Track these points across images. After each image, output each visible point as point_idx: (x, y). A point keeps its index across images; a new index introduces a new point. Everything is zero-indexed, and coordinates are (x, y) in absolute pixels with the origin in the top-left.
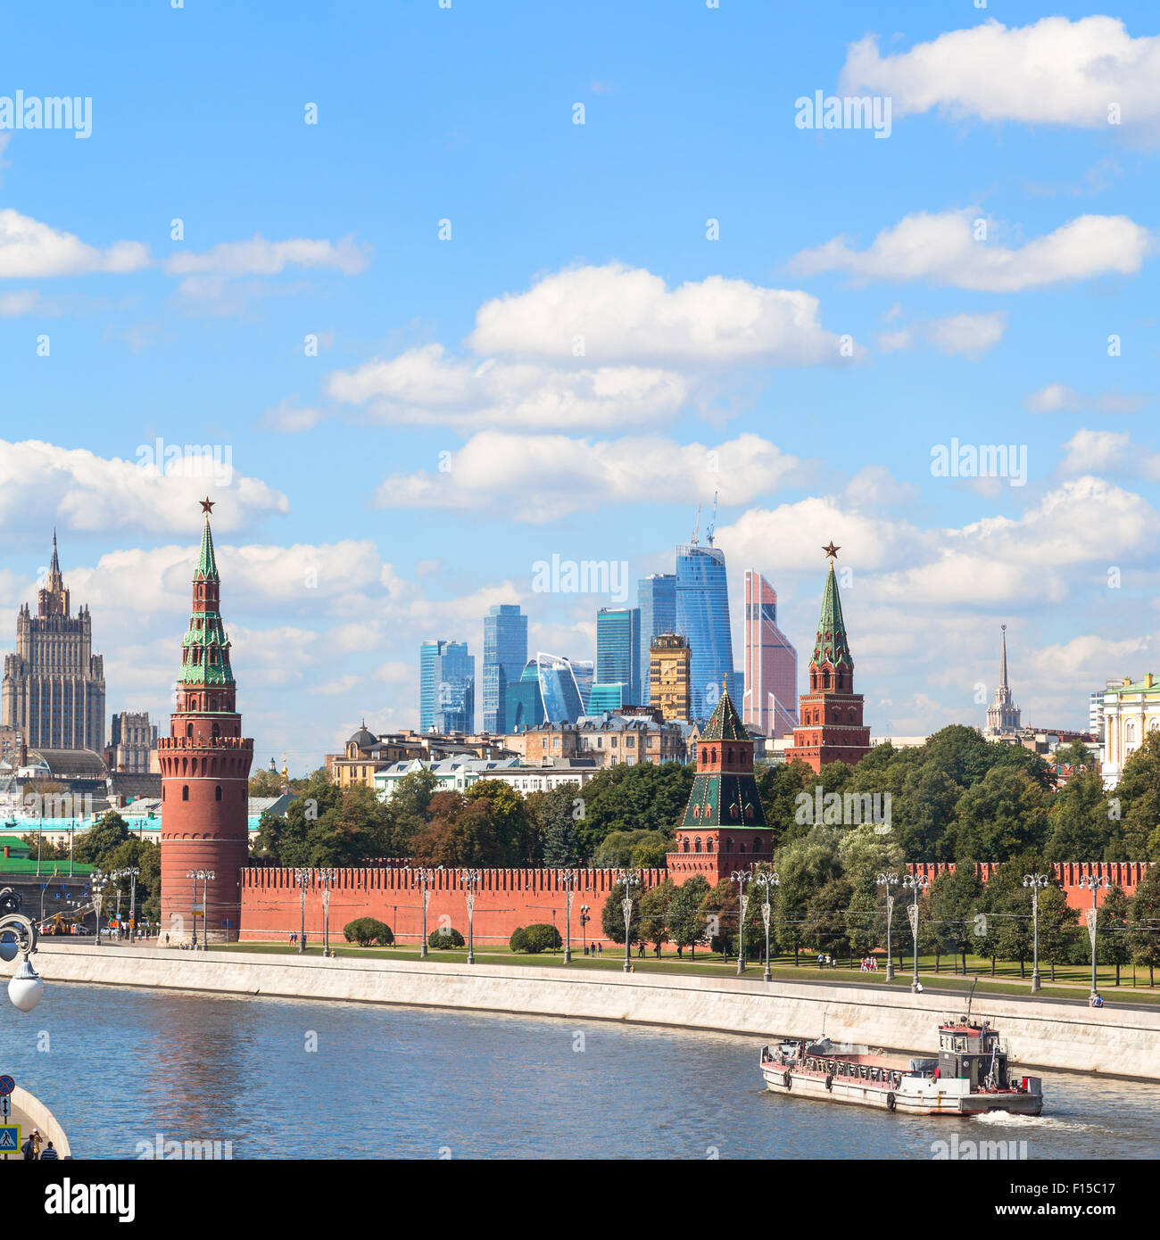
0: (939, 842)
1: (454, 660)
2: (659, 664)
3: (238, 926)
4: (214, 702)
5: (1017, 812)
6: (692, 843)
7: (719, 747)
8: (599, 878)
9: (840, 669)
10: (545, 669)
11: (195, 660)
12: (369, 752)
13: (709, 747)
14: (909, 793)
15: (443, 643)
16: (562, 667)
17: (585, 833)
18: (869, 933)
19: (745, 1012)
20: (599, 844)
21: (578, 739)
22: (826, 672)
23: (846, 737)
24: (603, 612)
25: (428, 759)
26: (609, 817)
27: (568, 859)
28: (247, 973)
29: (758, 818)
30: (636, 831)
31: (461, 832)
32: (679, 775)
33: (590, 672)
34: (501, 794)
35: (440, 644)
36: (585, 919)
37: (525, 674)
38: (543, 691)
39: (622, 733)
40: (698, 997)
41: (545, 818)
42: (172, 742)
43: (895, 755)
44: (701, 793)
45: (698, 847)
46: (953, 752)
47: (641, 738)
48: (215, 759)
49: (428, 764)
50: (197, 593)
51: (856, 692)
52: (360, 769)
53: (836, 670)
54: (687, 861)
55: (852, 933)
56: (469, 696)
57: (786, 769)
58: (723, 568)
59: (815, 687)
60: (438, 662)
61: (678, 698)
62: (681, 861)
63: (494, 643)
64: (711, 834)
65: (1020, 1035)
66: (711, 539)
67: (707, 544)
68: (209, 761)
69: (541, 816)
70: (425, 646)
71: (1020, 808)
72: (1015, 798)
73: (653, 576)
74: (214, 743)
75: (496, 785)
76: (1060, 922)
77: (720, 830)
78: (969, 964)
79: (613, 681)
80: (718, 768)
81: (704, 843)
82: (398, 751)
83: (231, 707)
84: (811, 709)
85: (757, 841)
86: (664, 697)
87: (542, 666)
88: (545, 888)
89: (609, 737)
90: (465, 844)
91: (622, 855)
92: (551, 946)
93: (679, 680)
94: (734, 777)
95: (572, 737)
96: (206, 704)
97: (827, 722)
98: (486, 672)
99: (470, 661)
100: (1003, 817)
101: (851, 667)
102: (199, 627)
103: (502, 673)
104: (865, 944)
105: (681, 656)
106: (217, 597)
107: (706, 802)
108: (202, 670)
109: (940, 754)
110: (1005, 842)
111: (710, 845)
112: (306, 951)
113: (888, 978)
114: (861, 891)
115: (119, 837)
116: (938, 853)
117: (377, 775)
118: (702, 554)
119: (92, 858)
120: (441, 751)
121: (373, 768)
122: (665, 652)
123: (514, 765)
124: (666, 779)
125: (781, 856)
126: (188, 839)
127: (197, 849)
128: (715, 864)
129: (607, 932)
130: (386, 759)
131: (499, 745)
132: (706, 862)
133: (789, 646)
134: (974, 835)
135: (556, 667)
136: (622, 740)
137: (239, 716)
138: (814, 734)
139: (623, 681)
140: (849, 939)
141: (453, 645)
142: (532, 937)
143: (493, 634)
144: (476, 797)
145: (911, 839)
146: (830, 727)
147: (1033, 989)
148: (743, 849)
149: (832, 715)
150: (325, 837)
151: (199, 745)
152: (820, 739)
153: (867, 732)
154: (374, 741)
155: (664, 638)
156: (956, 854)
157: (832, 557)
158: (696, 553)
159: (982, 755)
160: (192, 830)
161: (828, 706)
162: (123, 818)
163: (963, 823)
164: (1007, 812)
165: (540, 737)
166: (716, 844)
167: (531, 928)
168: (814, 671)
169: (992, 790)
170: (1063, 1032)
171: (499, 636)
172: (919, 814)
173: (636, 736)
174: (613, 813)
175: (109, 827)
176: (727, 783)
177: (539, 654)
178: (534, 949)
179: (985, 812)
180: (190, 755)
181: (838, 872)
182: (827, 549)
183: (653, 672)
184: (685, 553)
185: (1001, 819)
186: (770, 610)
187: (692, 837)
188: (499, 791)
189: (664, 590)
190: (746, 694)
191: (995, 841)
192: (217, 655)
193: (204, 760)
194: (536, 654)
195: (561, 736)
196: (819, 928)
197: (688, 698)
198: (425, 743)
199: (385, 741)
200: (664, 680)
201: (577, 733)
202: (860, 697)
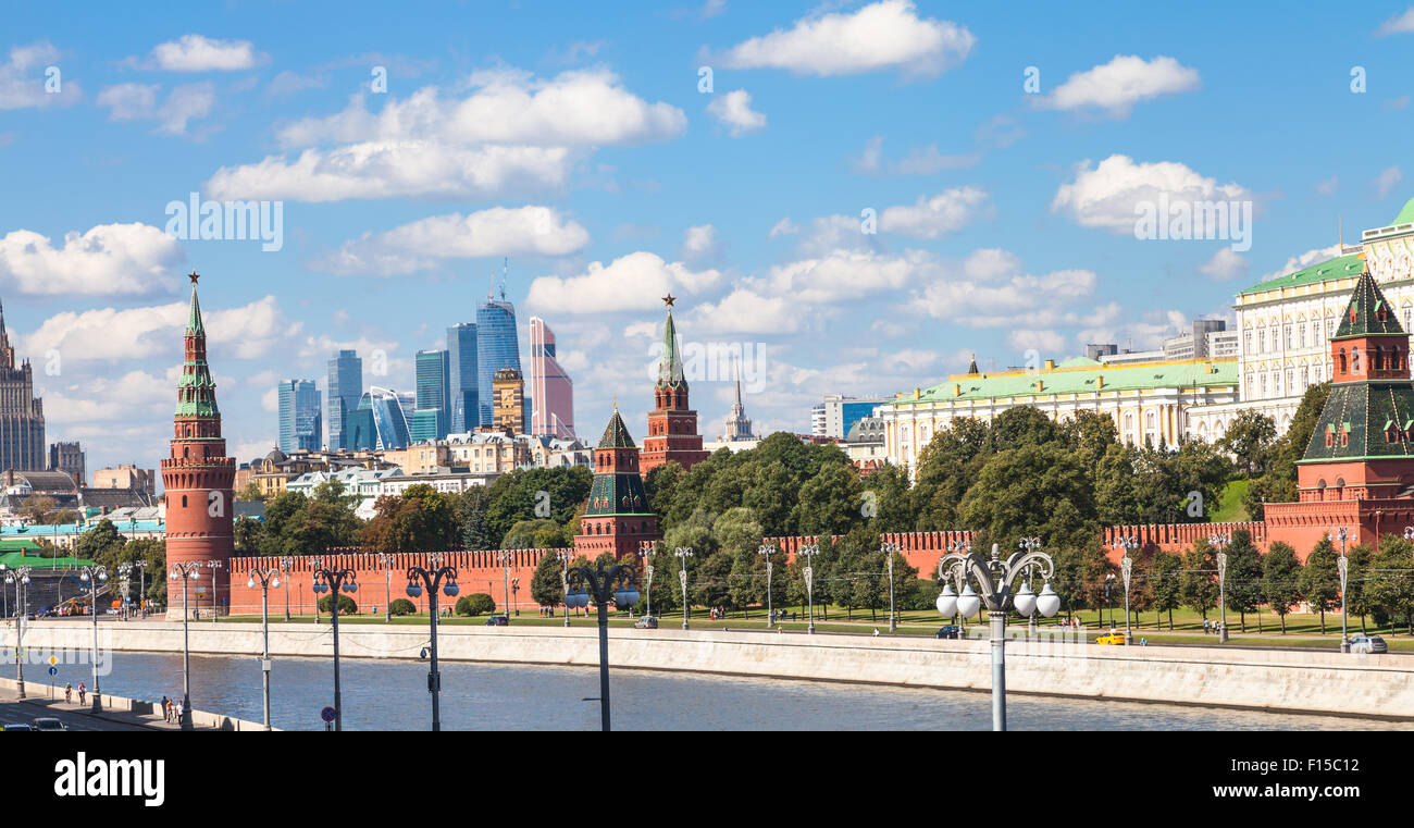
0: (787, 521)
1: (305, 393)
2: (500, 392)
3: (228, 604)
4: (204, 430)
5: (846, 496)
6: (594, 527)
7: (613, 453)
8: (519, 556)
9: (679, 392)
10: (377, 400)
11: (188, 398)
12: (281, 467)
13: (605, 454)
14: (762, 484)
15: (296, 381)
16: (390, 398)
17: (495, 523)
18: (747, 591)
19: (670, 654)
20: (506, 532)
21: (449, 452)
22: (668, 394)
23: (684, 444)
24: (420, 354)
25: (328, 471)
26: (513, 510)
27: (483, 544)
28: (253, 639)
29: (644, 507)
30: (535, 521)
31: (399, 526)
32: (565, 476)
33: (411, 401)
34: (429, 495)
35: (294, 382)
36: (515, 589)
37: (361, 405)
38: (377, 419)
39: (483, 446)
40: (631, 644)
41: (462, 513)
42: (173, 462)
43: (731, 456)
44: (599, 489)
45: (599, 530)
46: (779, 453)
47: (498, 450)
48: (207, 475)
49: (328, 475)
50: (189, 346)
51: (691, 408)
52: (274, 481)
53: (676, 392)
54: (590, 542)
55: (734, 592)
56: (318, 422)
57: (664, 468)
58: (513, 317)
59: (660, 406)
60: (292, 396)
61: (516, 418)
62: (586, 542)
63: (336, 381)
64: (609, 520)
65: (904, 663)
66: (503, 295)
67: (500, 299)
68: (203, 475)
69: (458, 511)
70: (281, 384)
71: (848, 493)
72: (844, 485)
73: (458, 325)
74: (206, 462)
75: (425, 488)
76: (904, 577)
77: (616, 517)
78: (829, 612)
79: (429, 407)
80: (613, 469)
81: (603, 527)
82: (304, 465)
83: (218, 434)
84: (657, 423)
85: (644, 524)
86: (504, 418)
87: (374, 397)
88: (477, 566)
89: (473, 449)
90: (403, 535)
91: (527, 538)
92: (486, 610)
93: (516, 404)
94: (625, 475)
95: (444, 451)
96: (198, 432)
97: (670, 432)
98: (330, 403)
99: (318, 395)
100: (836, 500)
101: (687, 389)
102: (191, 372)
103: (343, 402)
104: (744, 600)
105: (516, 386)
106: (204, 349)
107: (604, 496)
108: (195, 405)
109: (769, 454)
110: (838, 519)
111: (608, 529)
112: (290, 620)
113: (769, 625)
114: (741, 560)
115: (112, 538)
116: (786, 529)
117: (289, 484)
118: (497, 307)
119: (91, 555)
120: (337, 465)
121: (285, 479)
122: (505, 383)
123: (395, 474)
124: (556, 480)
125: (670, 535)
126: (188, 537)
127: (195, 544)
128: (613, 543)
129: (535, 598)
130: (295, 472)
131: (381, 458)
132: (606, 542)
133: (566, 377)
134: (813, 514)
135: (386, 398)
136: (483, 451)
137: (224, 440)
138: (660, 442)
139: (438, 407)
140: (730, 597)
141: (304, 383)
142: (472, 603)
143: (335, 373)
144: (409, 497)
145: (765, 519)
146: (673, 436)
147: (891, 629)
148: (633, 531)
149: (674, 427)
150: (296, 532)
151: (194, 464)
152: (665, 446)
153: (700, 440)
154: (285, 458)
155: (503, 372)
156: (801, 530)
157: (669, 306)
158: (492, 306)
159: (801, 454)
160: (190, 530)
161: (670, 419)
162: (114, 523)
163: (805, 506)
164: (838, 496)
165: (419, 451)
166: (613, 527)
167: (472, 596)
168: (658, 394)
169: (826, 480)
170: (940, 659)
171: (340, 374)
172: (770, 499)
173: (494, 448)
174: (517, 508)
175: (103, 530)
176: (620, 480)
177: (372, 388)
178: (473, 613)
179: (821, 497)
180: (187, 472)
181: (715, 546)
182: (666, 300)
183: (495, 398)
184: (484, 307)
185: (834, 502)
186: (550, 349)
187: (594, 523)
188: (428, 493)
189: (467, 336)
190: (534, 415)
191: (829, 518)
192: (206, 394)
193: (199, 475)
194: (369, 388)
195: (435, 450)
196: (708, 589)
197: (523, 418)
198: (324, 459)
199: (294, 458)
200: (504, 405)
201: (448, 448)
202: (694, 413)
